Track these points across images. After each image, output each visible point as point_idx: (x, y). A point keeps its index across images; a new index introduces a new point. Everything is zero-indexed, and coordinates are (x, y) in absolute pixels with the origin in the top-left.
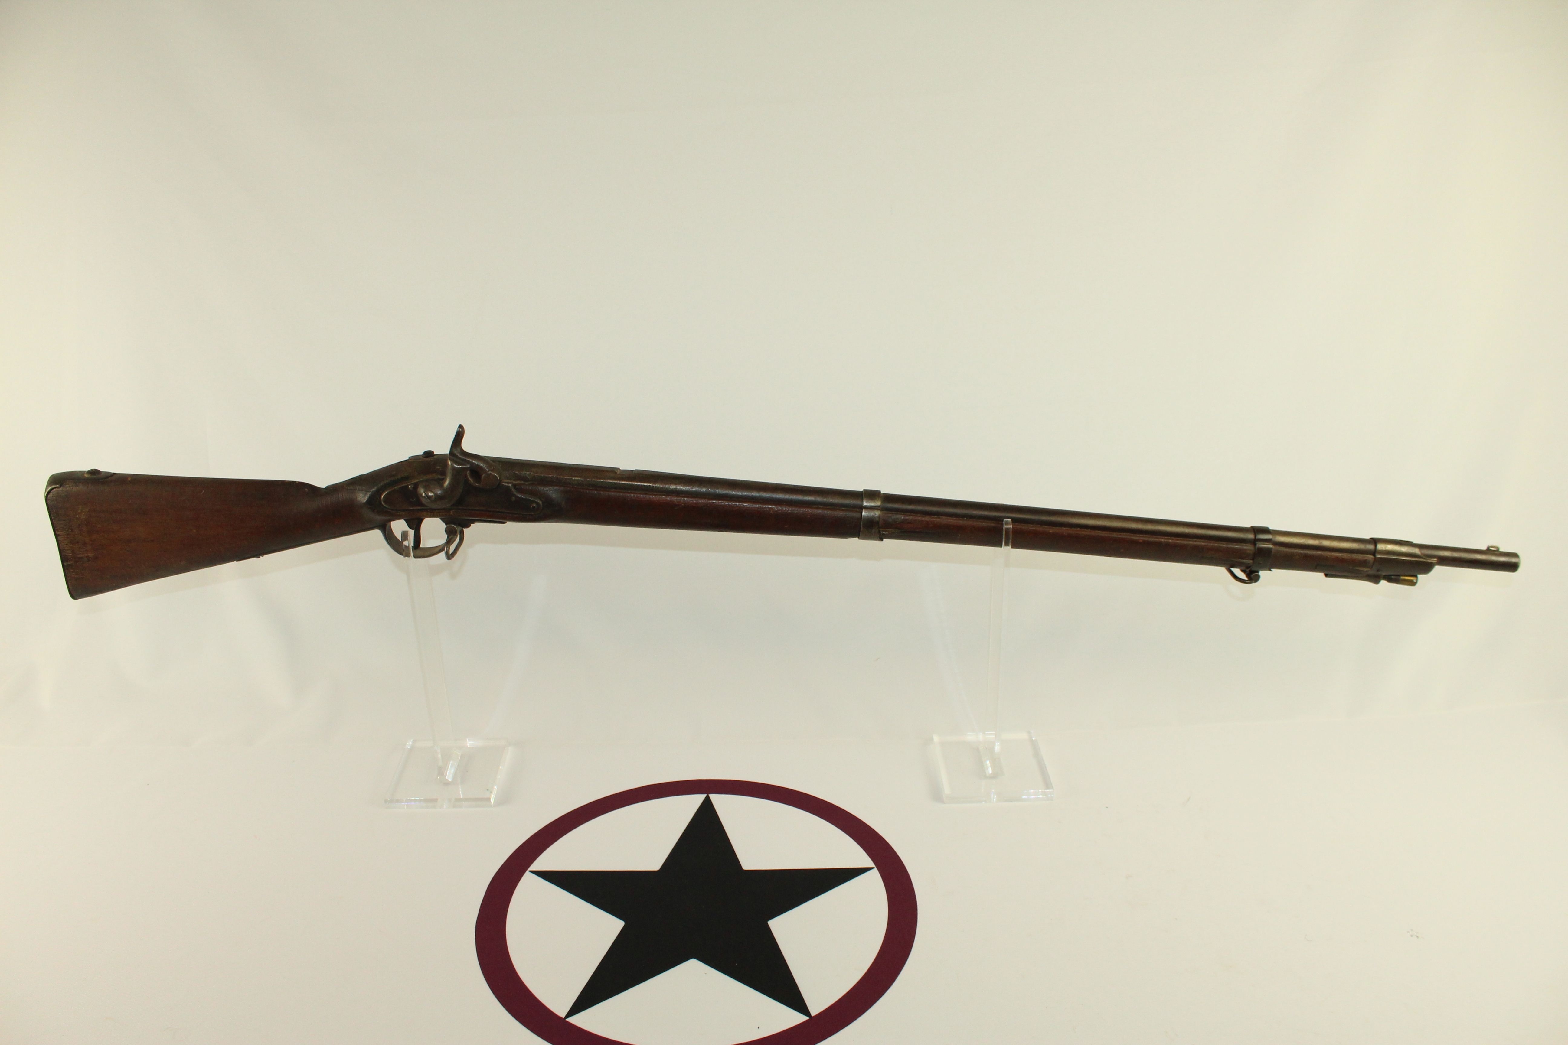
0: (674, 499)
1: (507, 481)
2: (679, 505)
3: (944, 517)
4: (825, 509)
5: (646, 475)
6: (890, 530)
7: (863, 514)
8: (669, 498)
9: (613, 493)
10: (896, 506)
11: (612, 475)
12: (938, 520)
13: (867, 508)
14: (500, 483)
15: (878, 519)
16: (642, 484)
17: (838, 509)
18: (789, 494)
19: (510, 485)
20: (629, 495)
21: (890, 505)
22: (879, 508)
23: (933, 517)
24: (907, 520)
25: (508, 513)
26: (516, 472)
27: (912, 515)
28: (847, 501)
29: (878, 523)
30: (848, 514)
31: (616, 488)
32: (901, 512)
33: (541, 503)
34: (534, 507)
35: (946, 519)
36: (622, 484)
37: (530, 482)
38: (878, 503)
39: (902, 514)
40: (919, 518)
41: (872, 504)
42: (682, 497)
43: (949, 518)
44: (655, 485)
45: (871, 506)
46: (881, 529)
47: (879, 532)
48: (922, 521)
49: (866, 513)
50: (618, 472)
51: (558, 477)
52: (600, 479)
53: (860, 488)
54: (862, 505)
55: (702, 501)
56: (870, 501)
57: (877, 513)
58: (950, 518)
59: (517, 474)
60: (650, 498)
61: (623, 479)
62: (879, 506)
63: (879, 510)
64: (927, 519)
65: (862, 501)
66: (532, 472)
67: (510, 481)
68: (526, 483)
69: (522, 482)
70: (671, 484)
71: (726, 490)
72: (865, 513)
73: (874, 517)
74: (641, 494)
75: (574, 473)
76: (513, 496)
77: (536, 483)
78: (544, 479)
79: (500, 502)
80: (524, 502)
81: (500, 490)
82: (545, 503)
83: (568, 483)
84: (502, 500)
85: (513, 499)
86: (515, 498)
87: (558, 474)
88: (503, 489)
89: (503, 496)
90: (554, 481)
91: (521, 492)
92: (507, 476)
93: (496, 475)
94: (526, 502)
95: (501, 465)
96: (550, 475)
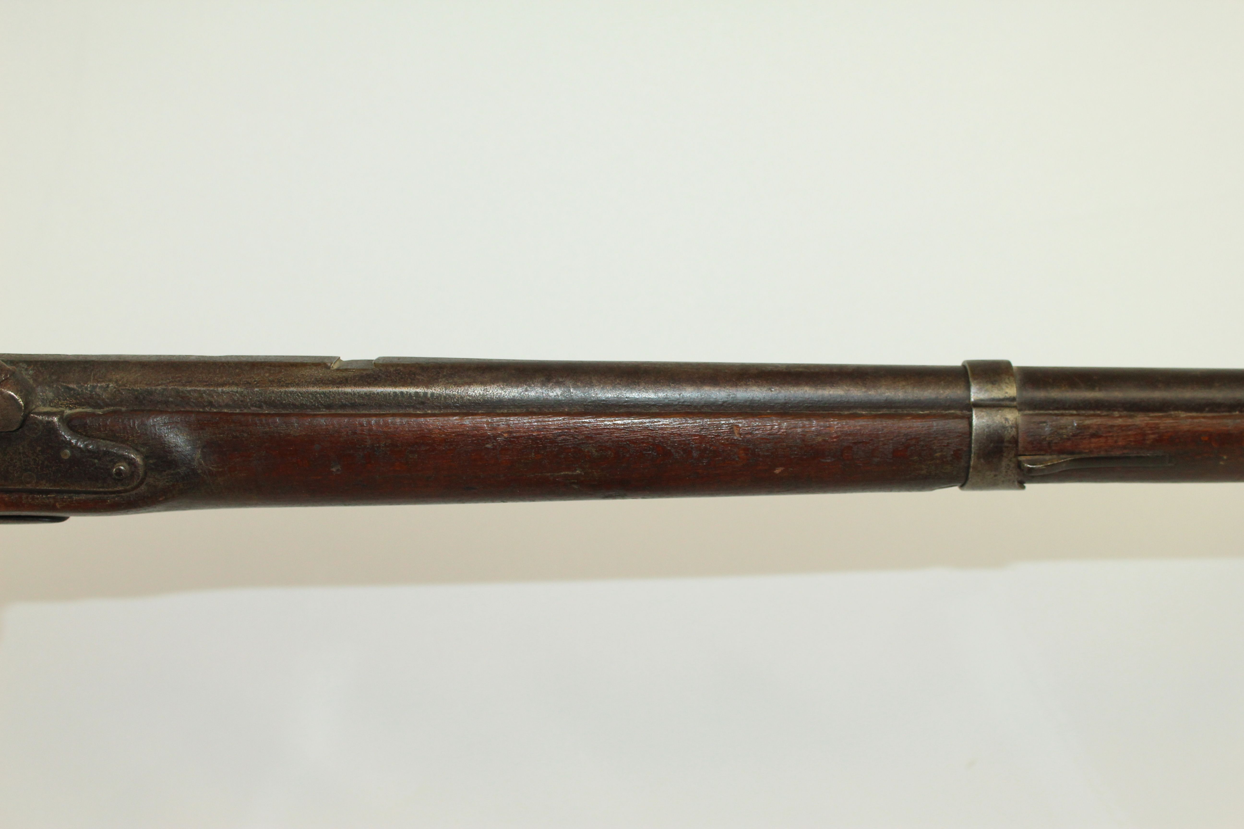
0: (483, 422)
1: (47, 409)
2: (495, 437)
3: (1183, 414)
4: (875, 417)
5: (405, 366)
6: (1047, 457)
7: (975, 421)
8: (468, 421)
9: (322, 421)
10: (1055, 394)
11: (320, 373)
12: (1169, 421)
13: (979, 405)
14: (26, 418)
15: (1013, 432)
16: (398, 390)
17: (908, 415)
18: (778, 386)
19: (56, 419)
20: (364, 420)
21: (1040, 394)
22: (1015, 403)
23: (1152, 415)
24: (1088, 427)
25: (58, 492)
26: (71, 386)
27: (1099, 416)
28: (928, 393)
29: (1015, 441)
30: (937, 425)
31: (329, 407)
32: (1070, 408)
33: (139, 460)
34: (119, 472)
35: (1187, 418)
36: (346, 394)
37: (106, 409)
38: (1010, 391)
39: (1072, 415)
40: (1120, 421)
41: (995, 393)
42: (503, 415)
43: (1194, 414)
44: (429, 391)
45: (993, 400)
46: (1022, 458)
47: (1019, 465)
48: (1128, 427)
49: (982, 417)
50: (335, 366)
51: (181, 388)
52: (287, 386)
53: (955, 360)
54: (969, 397)
55: (555, 422)
56: (989, 386)
57: (1011, 416)
58: (1199, 414)
59: (73, 389)
60: (419, 425)
61: (345, 382)
62: (1013, 399)
63: (1015, 407)
64: (1140, 420)
65: (968, 388)
66: (110, 381)
67: (55, 410)
68: (100, 412)
69: (89, 410)
70: (470, 384)
71: (614, 387)
72: (979, 420)
73: (1004, 427)
74: (394, 415)
75: (222, 377)
76: (66, 448)
77: (124, 409)
78: (144, 398)
79: (34, 466)
80: (96, 461)
81: (28, 434)
82: (151, 461)
83: (206, 404)
84: (37, 459)
85: (66, 455)
86: (72, 452)
87: (179, 381)
88: (37, 431)
89: (39, 448)
90: (171, 399)
91: (84, 434)
92: (47, 396)
93: (15, 396)
94: (100, 459)
95: (33, 370)
96: (159, 385)
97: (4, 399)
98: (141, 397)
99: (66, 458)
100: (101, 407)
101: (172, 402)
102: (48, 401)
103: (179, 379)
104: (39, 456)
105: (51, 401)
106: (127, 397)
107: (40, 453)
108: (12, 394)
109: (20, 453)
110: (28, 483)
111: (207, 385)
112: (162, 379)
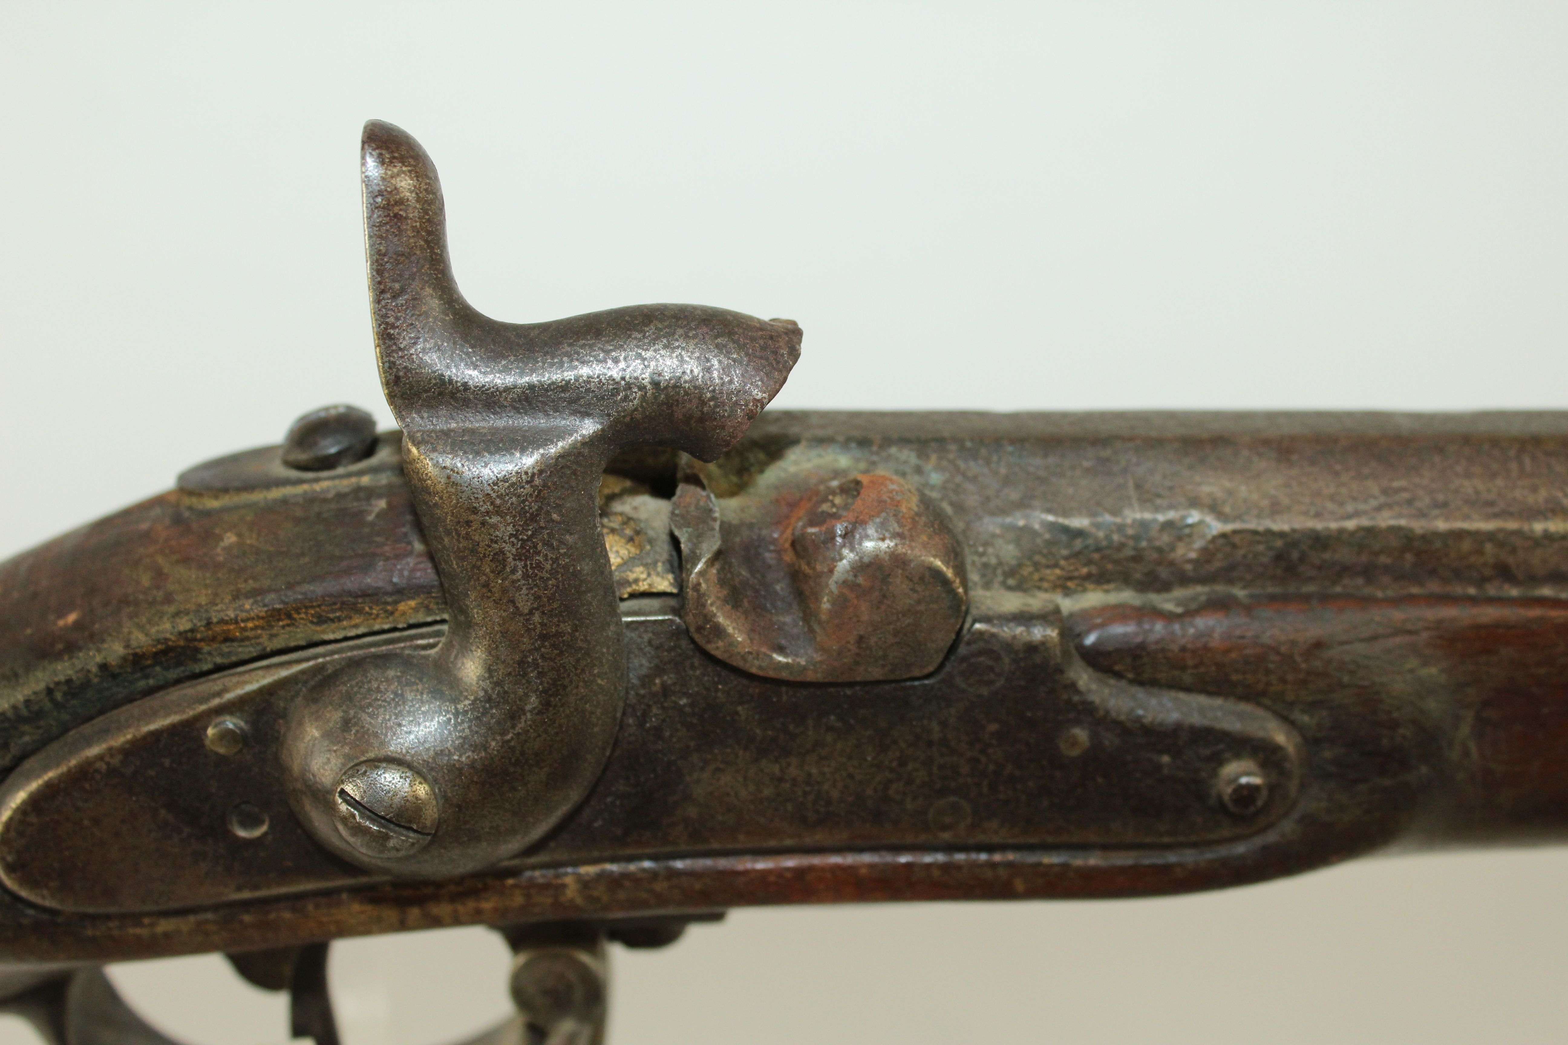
19: (1052, 637)
25: (1024, 848)
34: (1248, 796)
59: (1078, 532)
75: (1534, 489)
76: (1078, 722)
77: (1240, 593)
78: (1302, 559)
79: (969, 780)
80: (1166, 759)
81: (963, 686)
82: (1327, 754)
83: (1488, 572)
84: (983, 759)
85: (1074, 743)
86: (1094, 735)
87: (1410, 502)
88: (992, 676)
89: (993, 727)
90: (1384, 559)
91: (1130, 675)
92: (998, 557)
93: (944, 569)
94: (1176, 753)
95: (938, 468)
96: (1349, 517)
97: (911, 580)
98: (1295, 555)
99: (1075, 752)
100: (1165, 587)
101: (1387, 569)
102: (999, 572)
103: (1406, 495)
104: (990, 751)
105: (1012, 572)
106: (1250, 556)
107: (994, 742)
108: (938, 563)
109: (930, 744)
110: (944, 828)
111: (1496, 516)
112: (1354, 499)
